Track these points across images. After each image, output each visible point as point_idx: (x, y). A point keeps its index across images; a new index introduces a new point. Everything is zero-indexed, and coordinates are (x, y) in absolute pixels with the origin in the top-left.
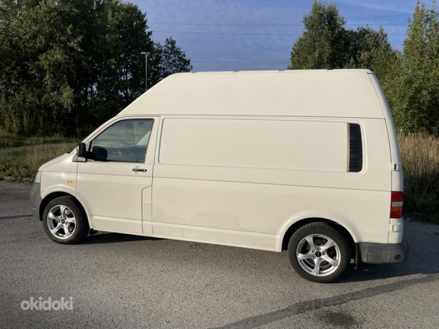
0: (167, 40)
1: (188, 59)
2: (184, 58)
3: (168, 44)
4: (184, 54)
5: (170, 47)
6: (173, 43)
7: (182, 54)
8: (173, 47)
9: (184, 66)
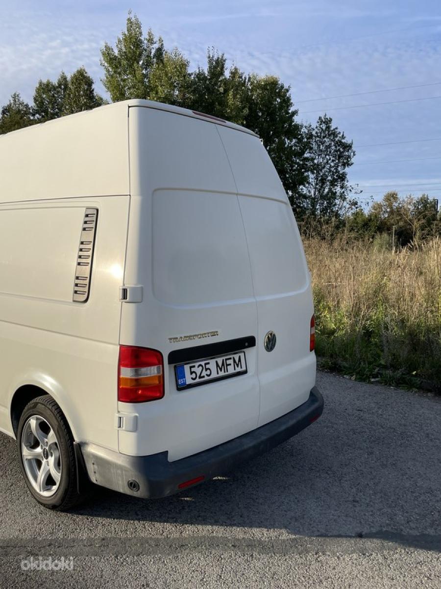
0: (320, 118)
1: (349, 142)
2: (343, 141)
3: (321, 124)
4: (343, 135)
5: (324, 128)
6: (328, 122)
7: (341, 135)
8: (328, 128)
9: (343, 152)
